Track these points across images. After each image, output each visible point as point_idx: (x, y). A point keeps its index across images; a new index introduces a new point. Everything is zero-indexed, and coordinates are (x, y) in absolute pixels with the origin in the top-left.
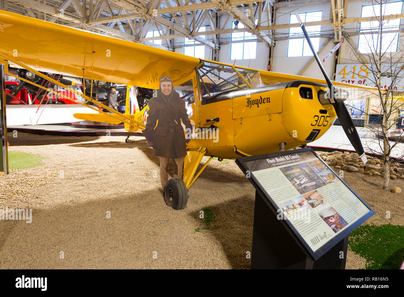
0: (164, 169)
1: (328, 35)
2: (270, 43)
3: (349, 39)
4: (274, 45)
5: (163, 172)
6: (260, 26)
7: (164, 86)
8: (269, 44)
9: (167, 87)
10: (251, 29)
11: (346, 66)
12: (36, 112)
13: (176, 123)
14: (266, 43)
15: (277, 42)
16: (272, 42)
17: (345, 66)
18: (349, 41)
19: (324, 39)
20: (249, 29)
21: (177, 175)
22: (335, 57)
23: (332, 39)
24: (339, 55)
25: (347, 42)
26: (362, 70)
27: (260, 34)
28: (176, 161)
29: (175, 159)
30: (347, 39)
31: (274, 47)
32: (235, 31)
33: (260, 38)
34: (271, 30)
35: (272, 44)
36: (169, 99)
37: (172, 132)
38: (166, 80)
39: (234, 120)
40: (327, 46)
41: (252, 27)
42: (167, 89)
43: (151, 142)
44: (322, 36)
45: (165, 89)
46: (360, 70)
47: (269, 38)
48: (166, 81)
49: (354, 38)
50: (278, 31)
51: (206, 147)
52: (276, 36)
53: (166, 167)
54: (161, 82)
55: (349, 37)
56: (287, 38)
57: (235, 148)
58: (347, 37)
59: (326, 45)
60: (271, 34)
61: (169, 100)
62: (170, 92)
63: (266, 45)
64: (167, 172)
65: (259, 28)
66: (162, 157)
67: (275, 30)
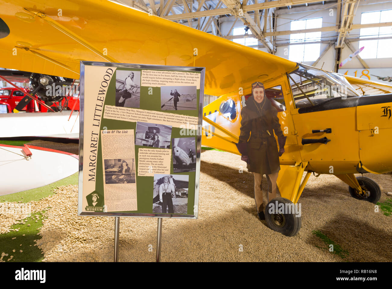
0: (259, 186)
1: (329, 41)
2: (272, 48)
3: (349, 45)
4: (275, 51)
5: (258, 190)
6: (266, 32)
7: (257, 92)
8: (270, 50)
9: (259, 94)
10: (257, 34)
11: (348, 71)
12: (68, 120)
13: (269, 134)
14: (268, 49)
15: (278, 48)
16: (274, 48)
17: (346, 71)
18: (350, 47)
19: (325, 45)
20: (255, 35)
21: (271, 193)
22: (336, 63)
23: (333, 44)
24: (340, 60)
25: (348, 47)
26: (363, 74)
27: (265, 40)
28: (270, 178)
29: (269, 175)
30: (348, 45)
31: (276, 53)
32: (245, 37)
33: (264, 44)
34: (272, 37)
35: (274, 50)
36: (262, 107)
37: (265, 144)
38: (258, 86)
39: (358, 132)
40: (327, 52)
41: (259, 33)
42: (260, 96)
43: (245, 156)
44: (322, 42)
45: (257, 96)
46: (362, 74)
47: (272, 43)
48: (258, 88)
49: (354, 44)
50: (279, 37)
51: (308, 162)
52: (277, 42)
53: (260, 184)
54: (254, 88)
55: (349, 43)
56: (288, 44)
57: (360, 164)
58: (348, 43)
59: (327, 50)
60: (273, 40)
61: (262, 109)
62: (263, 99)
63: (268, 50)
64: (261, 190)
65: (265, 34)
66: (256, 173)
67: (276, 36)
